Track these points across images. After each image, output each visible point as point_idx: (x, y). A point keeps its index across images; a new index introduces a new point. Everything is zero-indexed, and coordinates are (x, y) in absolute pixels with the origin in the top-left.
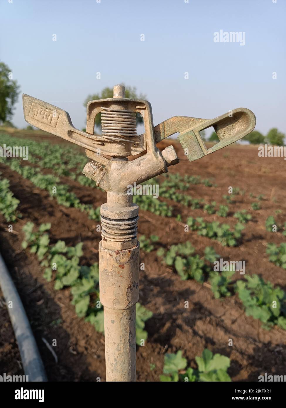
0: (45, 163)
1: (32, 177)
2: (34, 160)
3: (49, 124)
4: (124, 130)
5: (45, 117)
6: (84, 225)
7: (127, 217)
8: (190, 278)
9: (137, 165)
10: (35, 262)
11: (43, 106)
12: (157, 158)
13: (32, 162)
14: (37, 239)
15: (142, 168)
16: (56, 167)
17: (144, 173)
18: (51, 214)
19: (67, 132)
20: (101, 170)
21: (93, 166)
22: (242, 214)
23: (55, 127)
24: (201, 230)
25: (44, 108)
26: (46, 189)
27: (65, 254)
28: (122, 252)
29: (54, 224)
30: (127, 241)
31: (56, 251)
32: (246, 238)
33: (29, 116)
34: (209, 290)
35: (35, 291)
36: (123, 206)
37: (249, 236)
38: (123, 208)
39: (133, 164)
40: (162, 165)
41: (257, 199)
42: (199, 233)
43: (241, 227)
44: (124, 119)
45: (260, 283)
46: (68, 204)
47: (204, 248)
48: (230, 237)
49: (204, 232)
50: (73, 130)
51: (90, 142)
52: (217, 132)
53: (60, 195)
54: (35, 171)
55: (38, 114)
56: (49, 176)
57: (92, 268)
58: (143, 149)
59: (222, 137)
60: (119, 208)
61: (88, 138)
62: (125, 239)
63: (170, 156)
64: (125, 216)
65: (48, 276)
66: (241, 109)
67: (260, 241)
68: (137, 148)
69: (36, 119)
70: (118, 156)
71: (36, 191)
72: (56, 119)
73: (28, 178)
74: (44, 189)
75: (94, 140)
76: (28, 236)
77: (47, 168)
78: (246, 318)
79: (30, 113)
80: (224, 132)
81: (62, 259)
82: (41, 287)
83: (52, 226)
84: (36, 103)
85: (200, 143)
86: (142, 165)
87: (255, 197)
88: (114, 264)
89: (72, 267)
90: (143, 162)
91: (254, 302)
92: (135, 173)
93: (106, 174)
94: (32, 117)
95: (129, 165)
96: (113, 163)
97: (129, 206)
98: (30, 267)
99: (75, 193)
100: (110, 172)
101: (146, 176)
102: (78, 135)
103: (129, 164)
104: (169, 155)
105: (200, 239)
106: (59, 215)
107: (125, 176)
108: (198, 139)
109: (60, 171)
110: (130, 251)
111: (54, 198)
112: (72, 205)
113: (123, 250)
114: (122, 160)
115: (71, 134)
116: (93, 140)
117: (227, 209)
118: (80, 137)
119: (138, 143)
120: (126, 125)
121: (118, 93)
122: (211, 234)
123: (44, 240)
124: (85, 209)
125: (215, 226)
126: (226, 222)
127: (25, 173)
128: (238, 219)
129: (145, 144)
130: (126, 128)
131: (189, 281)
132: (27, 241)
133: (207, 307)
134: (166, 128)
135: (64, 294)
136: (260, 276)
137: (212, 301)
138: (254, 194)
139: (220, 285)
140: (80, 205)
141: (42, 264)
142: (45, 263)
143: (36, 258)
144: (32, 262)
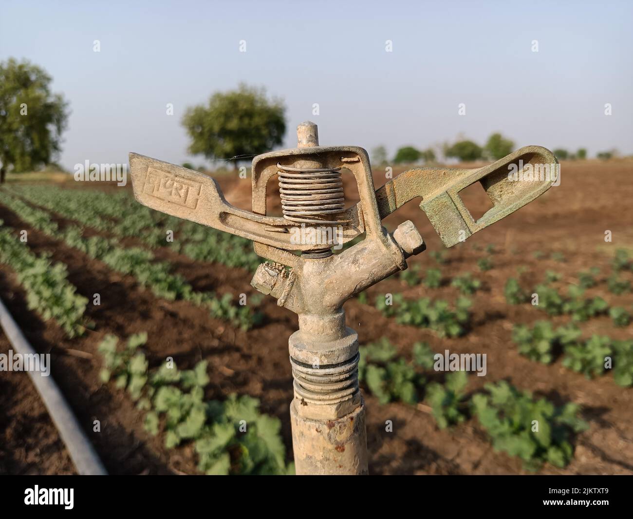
0: (125, 229)
1: (106, 255)
2: (105, 226)
3: (182, 203)
4: (326, 204)
5: (174, 192)
6: (204, 329)
7: (342, 359)
8: (395, 399)
9: (353, 263)
10: (127, 404)
11: (169, 172)
12: (388, 246)
13: (103, 229)
14: (126, 362)
15: (362, 267)
16: (145, 233)
17: (366, 276)
18: (146, 316)
19: (218, 216)
20: (286, 276)
21: (271, 272)
22: (464, 281)
23: (194, 208)
24: (401, 315)
25: (172, 176)
26: (132, 274)
27: (178, 384)
28: (339, 423)
29: (153, 333)
30: (345, 401)
31: (161, 380)
32: (477, 319)
33: (144, 192)
34: (427, 416)
35: (132, 455)
36: (332, 338)
37: (481, 315)
38: (332, 343)
39: (344, 261)
40: (399, 259)
41: (485, 253)
42: (398, 320)
43: (466, 302)
44: (324, 185)
45: (511, 394)
46: (171, 295)
47: (411, 345)
48: (450, 321)
49: (407, 317)
50: (228, 210)
51: (262, 230)
52: (488, 191)
53: (157, 281)
54: (109, 244)
55: (161, 188)
56: (135, 251)
57: (227, 403)
58: (358, 231)
59: (496, 198)
60: (326, 344)
61: (258, 222)
62: (342, 397)
63: (411, 241)
64: (338, 357)
65: (152, 425)
66: (530, 148)
67: (499, 322)
68: (347, 231)
69: (159, 196)
70: (316, 250)
71: (115, 279)
72: (196, 193)
73: (99, 257)
74: (128, 274)
75: (270, 225)
76: (108, 360)
77: (129, 236)
78: (495, 457)
79: (145, 187)
80: (501, 188)
81: (173, 392)
82: (142, 445)
83: (149, 337)
84: (155, 168)
85: (462, 213)
86: (361, 261)
87: (480, 249)
88: (326, 445)
89: (192, 405)
90: (363, 256)
91: (505, 427)
92: (350, 278)
93: (295, 284)
94: (149, 193)
95: (337, 263)
96: (308, 263)
97: (343, 336)
98: (119, 413)
99: (183, 275)
100: (302, 280)
101: (370, 280)
102: (238, 217)
103: (336, 260)
104: (408, 239)
105: (402, 330)
106: (158, 315)
107: (331, 285)
108: (458, 206)
109: (152, 240)
110: (352, 419)
111: (148, 286)
112: (179, 297)
113: (340, 418)
114: (323, 255)
115: (226, 218)
116: (267, 224)
117: (439, 275)
118: (242, 221)
119: (348, 221)
120: (328, 196)
121: (307, 137)
122: (418, 319)
123: (138, 364)
124: (203, 300)
125: (423, 305)
126: (439, 297)
127: (93, 250)
128: (459, 288)
129: (360, 223)
130: (328, 201)
131: (393, 405)
132: (109, 368)
133: (428, 447)
134: (396, 192)
135: (182, 455)
136: (508, 380)
137: (436, 435)
138: (478, 245)
139: (446, 404)
140: (194, 295)
141: (140, 406)
142: (144, 404)
143: (128, 396)
144: (120, 405)
